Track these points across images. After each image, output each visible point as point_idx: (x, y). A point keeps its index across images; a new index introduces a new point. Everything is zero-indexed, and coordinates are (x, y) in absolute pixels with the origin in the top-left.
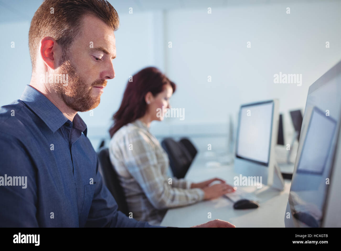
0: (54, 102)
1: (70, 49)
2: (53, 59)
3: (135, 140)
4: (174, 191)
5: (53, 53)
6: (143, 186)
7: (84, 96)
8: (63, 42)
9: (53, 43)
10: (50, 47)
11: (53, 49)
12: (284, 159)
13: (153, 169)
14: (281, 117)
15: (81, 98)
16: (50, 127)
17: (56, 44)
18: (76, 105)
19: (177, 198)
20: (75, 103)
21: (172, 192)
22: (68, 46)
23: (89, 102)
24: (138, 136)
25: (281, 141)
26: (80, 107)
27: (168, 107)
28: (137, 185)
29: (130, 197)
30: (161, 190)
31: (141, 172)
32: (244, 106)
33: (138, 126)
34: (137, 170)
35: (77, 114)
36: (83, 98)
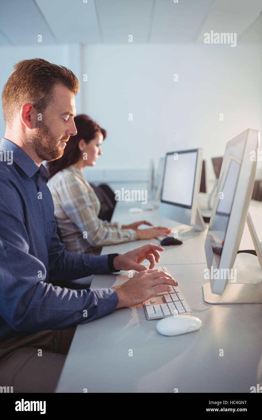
0: (29, 154)
1: (45, 113)
2: (30, 120)
3: (72, 184)
4: (108, 229)
5: (30, 116)
6: (80, 225)
7: (54, 149)
8: (39, 108)
9: (31, 108)
10: (28, 111)
11: (31, 112)
12: (205, 205)
13: (89, 210)
14: (204, 163)
15: (51, 151)
16: (27, 174)
17: (33, 109)
18: (47, 156)
19: (110, 235)
20: (46, 155)
21: (106, 230)
22: (43, 110)
23: (57, 154)
24: (74, 180)
25: (203, 189)
26: (50, 158)
27: (99, 154)
28: (74, 225)
29: (66, 237)
30: (97, 228)
31: (79, 213)
32: (169, 154)
33: (72, 171)
34: (75, 211)
35: (42, 164)
36: (53, 151)
